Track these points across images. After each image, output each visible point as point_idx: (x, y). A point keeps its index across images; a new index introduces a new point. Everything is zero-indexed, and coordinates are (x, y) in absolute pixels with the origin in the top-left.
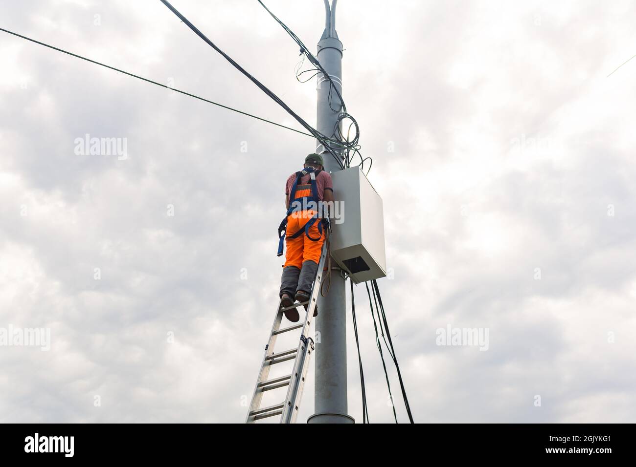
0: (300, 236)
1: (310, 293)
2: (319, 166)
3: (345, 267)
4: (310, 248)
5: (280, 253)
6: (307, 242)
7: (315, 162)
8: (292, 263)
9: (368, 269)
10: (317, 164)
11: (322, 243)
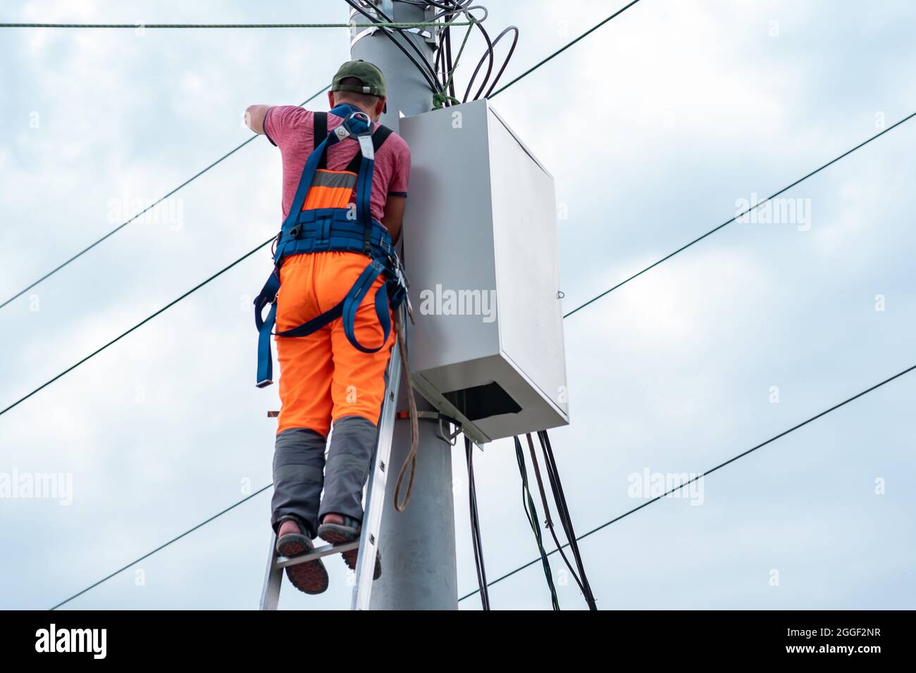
0: (319, 332)
1: (359, 520)
2: (377, 100)
3: (450, 409)
4: (353, 375)
5: (264, 377)
6: (343, 351)
7: (367, 89)
8: (300, 419)
9: (516, 408)
10: (371, 94)
11: (386, 357)
